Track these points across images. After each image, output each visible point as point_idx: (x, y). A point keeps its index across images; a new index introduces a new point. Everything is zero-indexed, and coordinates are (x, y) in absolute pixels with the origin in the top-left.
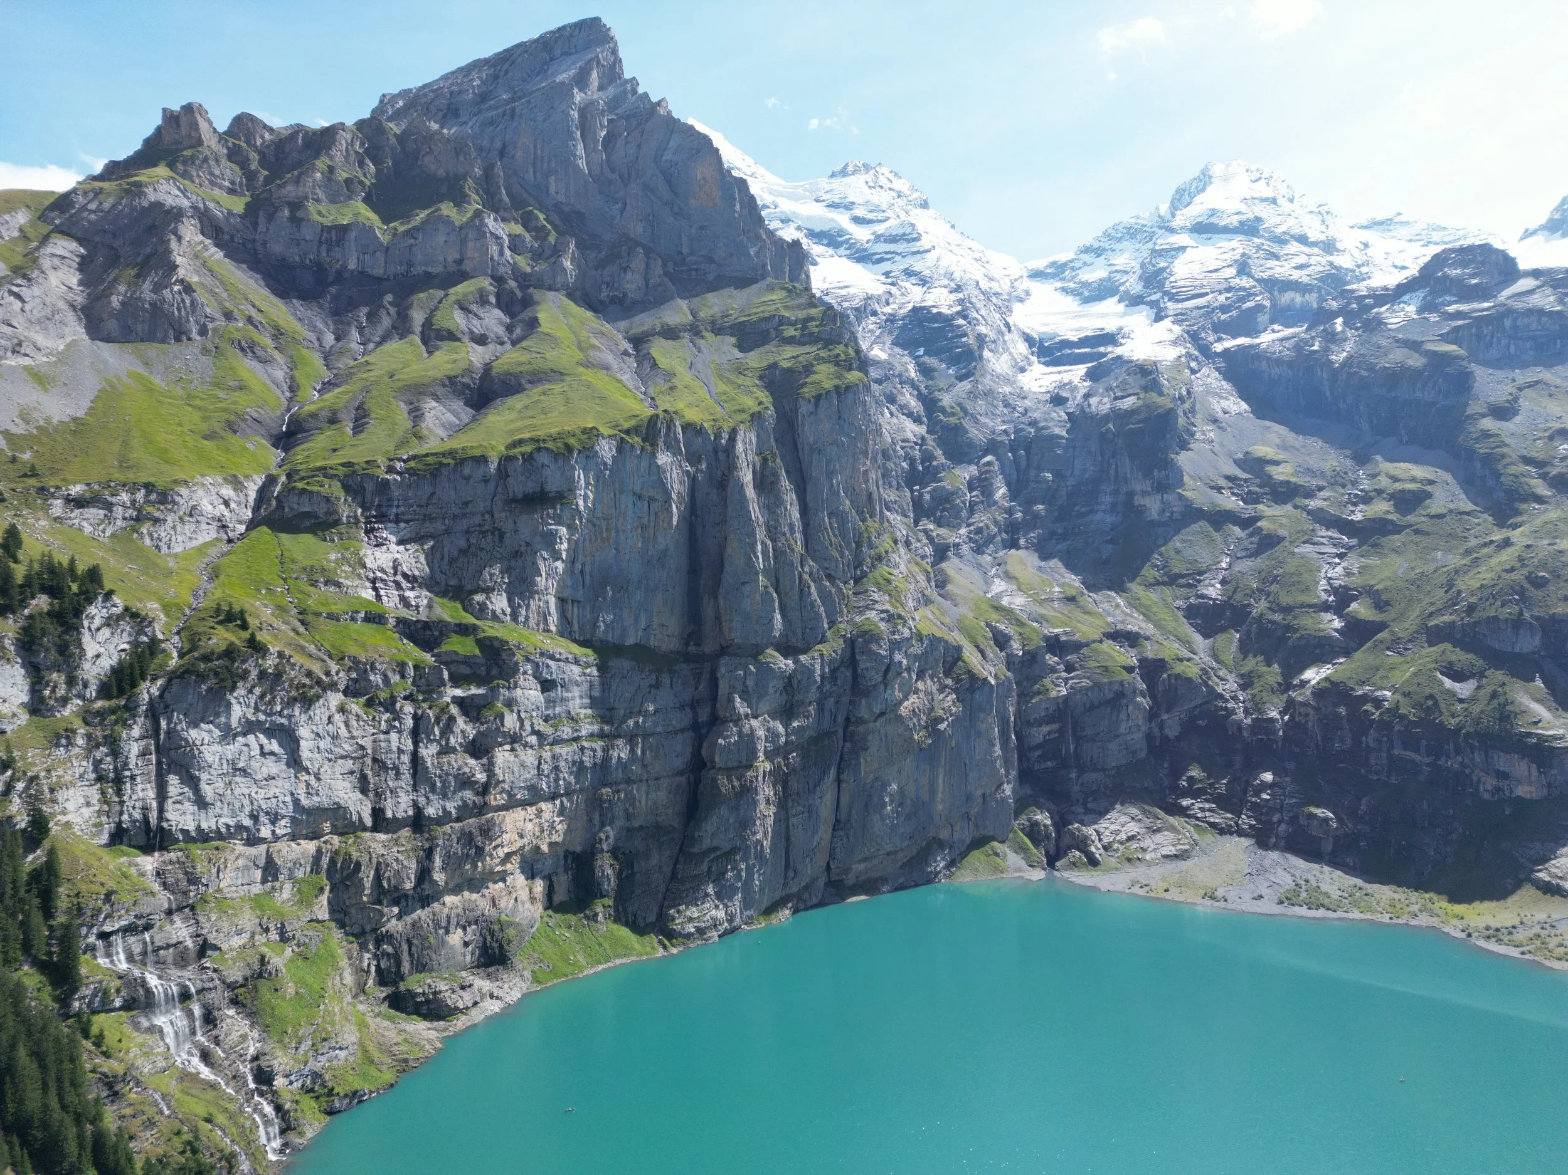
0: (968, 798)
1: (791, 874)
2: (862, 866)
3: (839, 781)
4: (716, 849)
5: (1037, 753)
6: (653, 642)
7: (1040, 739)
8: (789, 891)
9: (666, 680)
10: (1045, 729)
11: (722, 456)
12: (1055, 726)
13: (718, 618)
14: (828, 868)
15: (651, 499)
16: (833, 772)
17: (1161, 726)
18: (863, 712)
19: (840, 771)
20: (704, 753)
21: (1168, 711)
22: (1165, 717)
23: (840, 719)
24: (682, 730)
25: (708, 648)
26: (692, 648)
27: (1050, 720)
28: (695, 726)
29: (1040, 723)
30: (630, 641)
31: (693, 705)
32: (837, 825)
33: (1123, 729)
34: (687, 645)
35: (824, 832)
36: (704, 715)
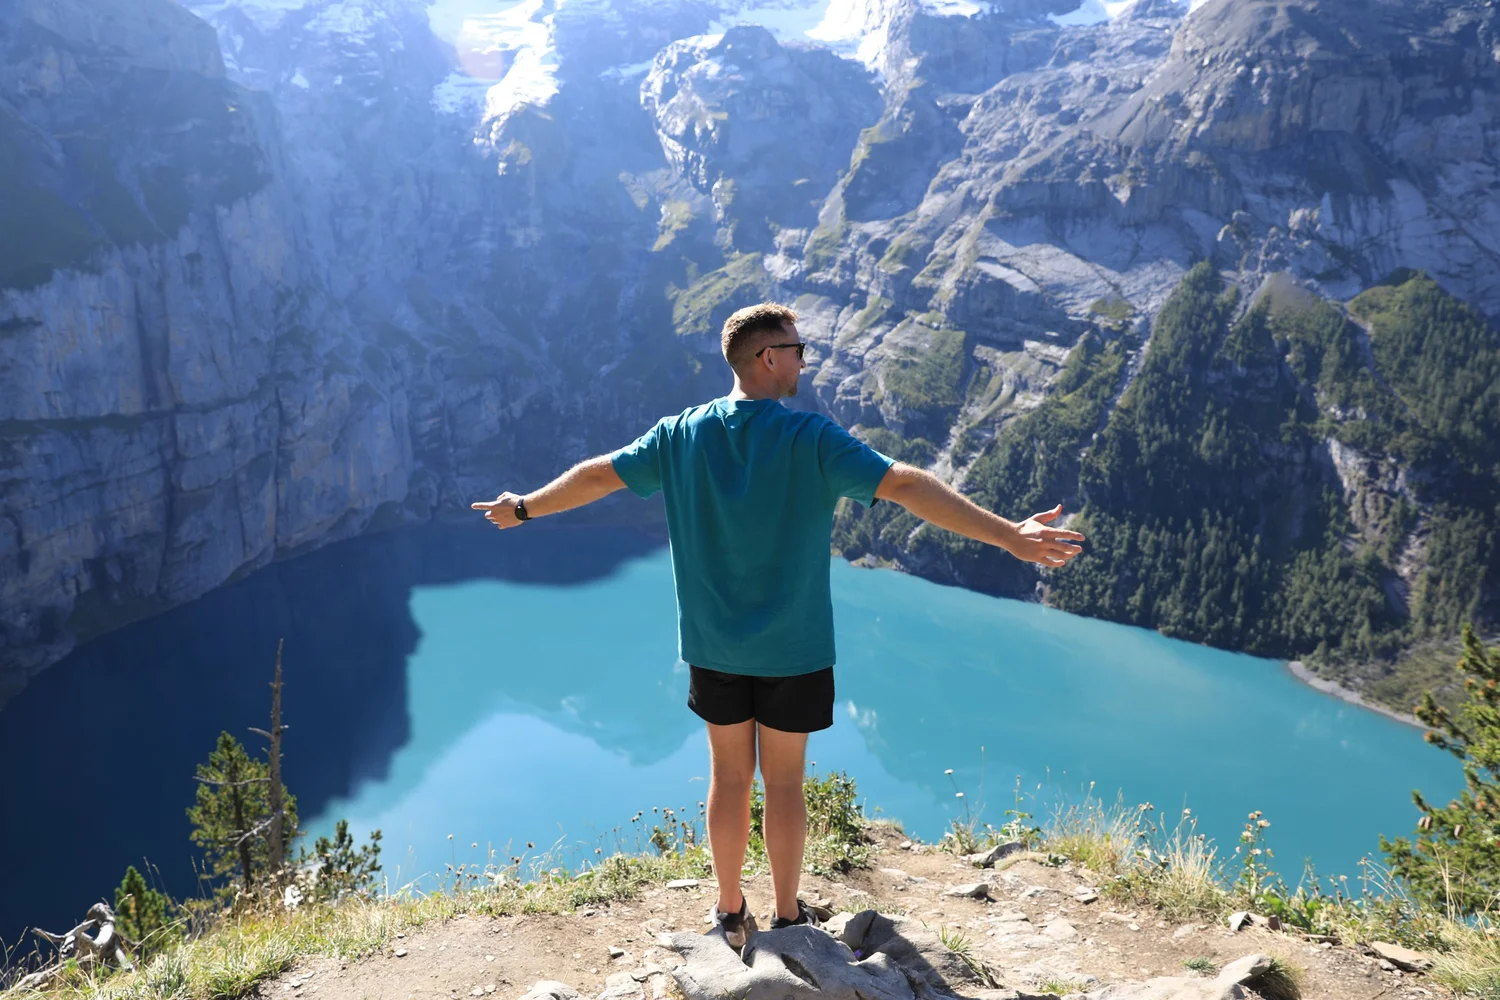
0: (373, 479)
1: (248, 549)
2: (299, 535)
3: (277, 483)
4: (190, 543)
5: (425, 439)
6: (122, 411)
7: (427, 429)
8: (248, 559)
9: (136, 437)
10: (431, 422)
11: (156, 265)
12: (437, 419)
13: (170, 385)
14: (276, 540)
15: (104, 309)
16: (271, 479)
17: (510, 412)
18: (289, 435)
19: (276, 477)
20: (173, 480)
21: (514, 400)
22: (512, 404)
23: (274, 443)
24: (154, 469)
25: (166, 405)
26: (153, 408)
27: (433, 415)
28: (164, 465)
29: (427, 418)
30: (104, 412)
31: (160, 449)
32: (279, 512)
33: (483, 417)
34: (148, 405)
35: (270, 519)
36: (169, 455)
